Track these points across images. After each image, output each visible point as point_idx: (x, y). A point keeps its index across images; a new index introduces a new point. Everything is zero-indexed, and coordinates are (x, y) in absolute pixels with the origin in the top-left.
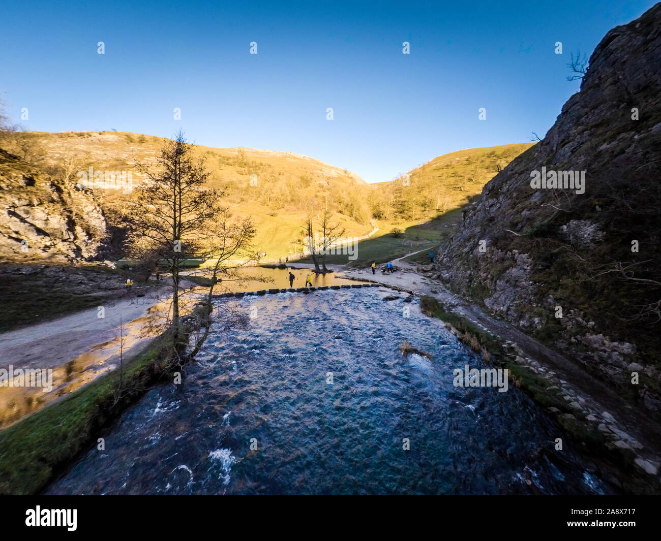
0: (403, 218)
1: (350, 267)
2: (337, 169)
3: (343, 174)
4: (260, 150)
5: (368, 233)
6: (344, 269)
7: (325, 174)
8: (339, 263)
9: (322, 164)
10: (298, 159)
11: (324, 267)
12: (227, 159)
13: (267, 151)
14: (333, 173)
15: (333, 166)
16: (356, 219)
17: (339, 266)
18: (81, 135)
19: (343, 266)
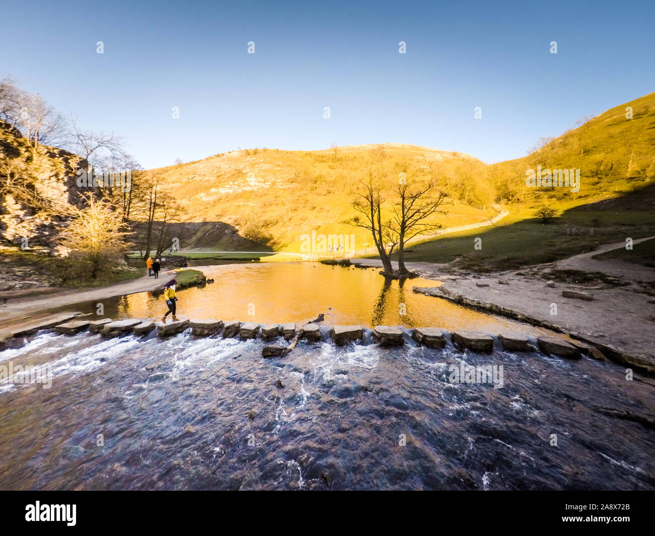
0: (551, 197)
1: (456, 269)
2: (443, 153)
3: (451, 157)
4: (356, 146)
5: (492, 218)
6: (442, 271)
7: (427, 160)
8: (436, 261)
9: (424, 150)
10: (395, 148)
11: (401, 265)
12: (322, 157)
13: (363, 145)
14: (438, 157)
15: (437, 150)
16: (470, 202)
17: (436, 265)
18: (218, 156)
19: (442, 265)
